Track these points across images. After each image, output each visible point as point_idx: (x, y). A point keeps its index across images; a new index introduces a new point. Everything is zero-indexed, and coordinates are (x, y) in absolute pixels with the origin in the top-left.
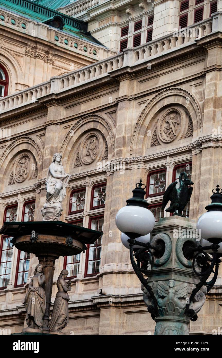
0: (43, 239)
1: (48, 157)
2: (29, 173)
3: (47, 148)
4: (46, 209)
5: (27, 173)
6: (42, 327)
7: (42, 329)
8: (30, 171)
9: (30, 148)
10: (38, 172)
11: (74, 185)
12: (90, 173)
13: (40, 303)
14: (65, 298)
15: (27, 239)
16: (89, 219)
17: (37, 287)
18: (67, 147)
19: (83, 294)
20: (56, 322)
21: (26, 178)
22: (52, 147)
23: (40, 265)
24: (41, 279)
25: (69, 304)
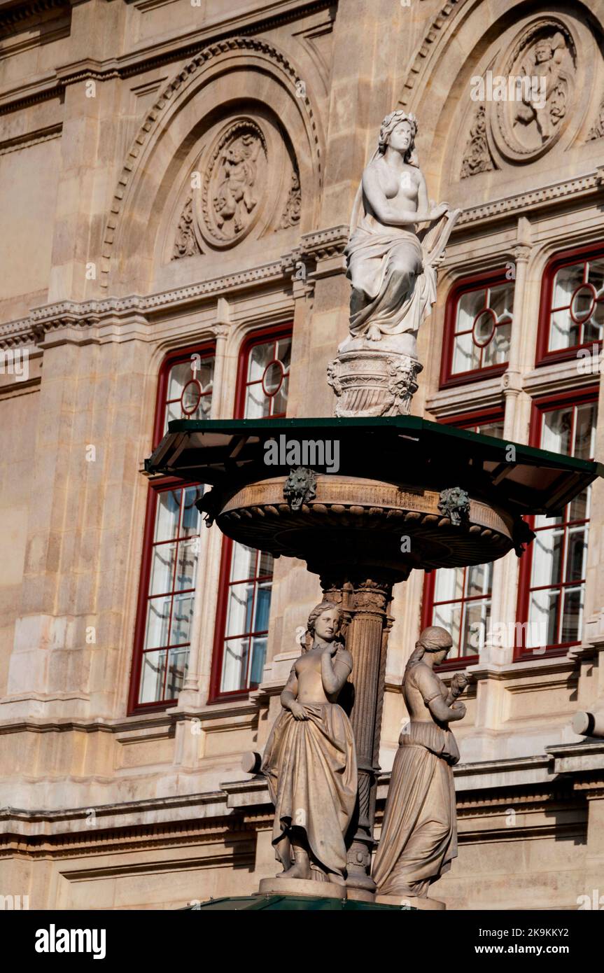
0: (341, 496)
1: (344, 131)
2: (262, 207)
3: (342, 92)
4: (347, 364)
5: (254, 205)
6: (345, 874)
7: (343, 883)
8: (264, 198)
9: (265, 91)
10: (305, 198)
11: (464, 257)
12: (534, 203)
13: (333, 770)
14: (438, 750)
15: (269, 493)
16: (534, 405)
17: (320, 704)
18: (429, 84)
19: (511, 733)
20: (401, 854)
21: (251, 227)
22: (363, 87)
23: (330, 608)
24: (333, 667)
25: (457, 774)
